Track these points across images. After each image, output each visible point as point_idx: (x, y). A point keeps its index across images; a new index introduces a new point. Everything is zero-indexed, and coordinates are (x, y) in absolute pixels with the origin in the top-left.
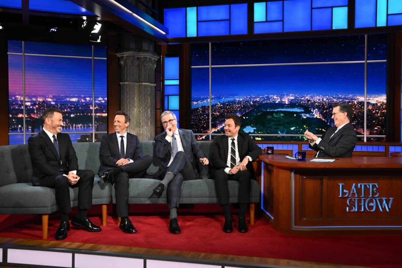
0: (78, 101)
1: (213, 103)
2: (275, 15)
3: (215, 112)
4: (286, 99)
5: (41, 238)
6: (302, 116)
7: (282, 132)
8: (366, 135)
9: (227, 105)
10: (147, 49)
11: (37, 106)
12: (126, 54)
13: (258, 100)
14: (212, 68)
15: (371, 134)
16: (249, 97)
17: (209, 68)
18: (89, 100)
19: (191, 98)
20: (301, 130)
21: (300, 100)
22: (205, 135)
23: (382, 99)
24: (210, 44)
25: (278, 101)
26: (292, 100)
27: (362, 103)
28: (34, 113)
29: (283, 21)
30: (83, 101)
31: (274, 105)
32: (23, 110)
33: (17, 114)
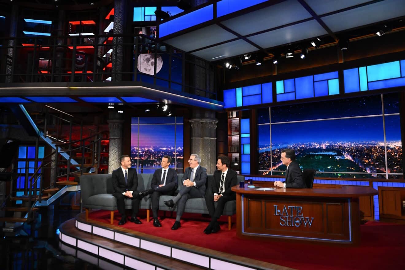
0: (167, 149)
1: (273, 149)
2: (290, 88)
3: (274, 155)
4: (323, 145)
6: (336, 158)
7: (322, 170)
8: (387, 173)
10: (208, 116)
11: (145, 153)
12: (193, 121)
13: (303, 147)
14: (271, 125)
15: (391, 172)
16: (297, 144)
17: (269, 125)
18: (173, 149)
19: (259, 146)
20: (336, 168)
21: (334, 146)
22: (268, 171)
23: (399, 144)
25: (317, 147)
26: (328, 146)
27: (382, 148)
28: (143, 157)
29: (295, 92)
30: (169, 149)
31: (315, 150)
32: (137, 155)
33: (135, 157)
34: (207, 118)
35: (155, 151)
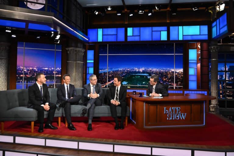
0: (48, 69)
1: (109, 71)
2: (136, 33)
3: (110, 75)
4: (141, 70)
5: (30, 132)
6: (148, 77)
7: (139, 84)
8: (175, 86)
9: (115, 72)
10: (80, 46)
11: (29, 71)
12: (70, 49)
13: (129, 70)
14: (108, 55)
15: (177, 85)
16: (125, 68)
17: (107, 55)
18: (53, 69)
19: (99, 68)
20: (147, 83)
21: (147, 70)
22: (105, 85)
23: (181, 70)
24: (108, 45)
25: (137, 70)
26: (143, 70)
27: (173, 72)
28: (28, 75)
29: (140, 36)
30: (50, 69)
31: (136, 72)
32: (23, 73)
33: (20, 75)
34: (79, 47)
35: (38, 71)
